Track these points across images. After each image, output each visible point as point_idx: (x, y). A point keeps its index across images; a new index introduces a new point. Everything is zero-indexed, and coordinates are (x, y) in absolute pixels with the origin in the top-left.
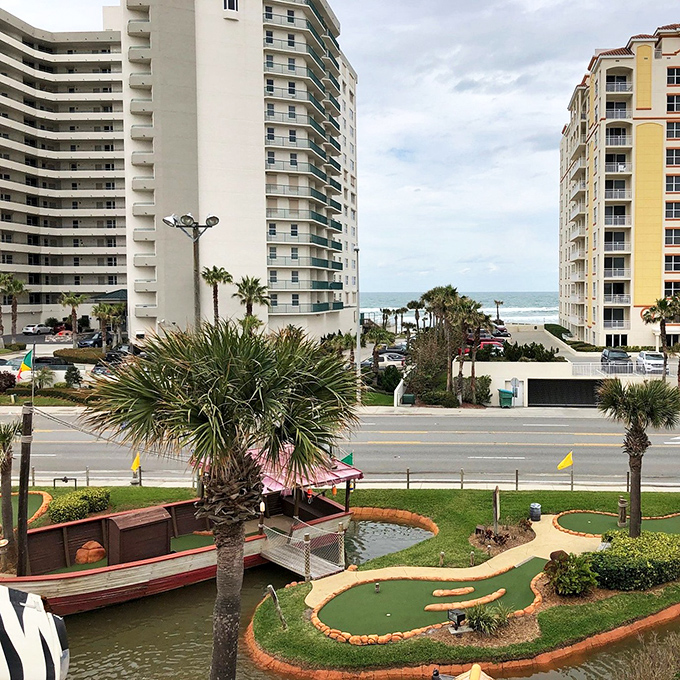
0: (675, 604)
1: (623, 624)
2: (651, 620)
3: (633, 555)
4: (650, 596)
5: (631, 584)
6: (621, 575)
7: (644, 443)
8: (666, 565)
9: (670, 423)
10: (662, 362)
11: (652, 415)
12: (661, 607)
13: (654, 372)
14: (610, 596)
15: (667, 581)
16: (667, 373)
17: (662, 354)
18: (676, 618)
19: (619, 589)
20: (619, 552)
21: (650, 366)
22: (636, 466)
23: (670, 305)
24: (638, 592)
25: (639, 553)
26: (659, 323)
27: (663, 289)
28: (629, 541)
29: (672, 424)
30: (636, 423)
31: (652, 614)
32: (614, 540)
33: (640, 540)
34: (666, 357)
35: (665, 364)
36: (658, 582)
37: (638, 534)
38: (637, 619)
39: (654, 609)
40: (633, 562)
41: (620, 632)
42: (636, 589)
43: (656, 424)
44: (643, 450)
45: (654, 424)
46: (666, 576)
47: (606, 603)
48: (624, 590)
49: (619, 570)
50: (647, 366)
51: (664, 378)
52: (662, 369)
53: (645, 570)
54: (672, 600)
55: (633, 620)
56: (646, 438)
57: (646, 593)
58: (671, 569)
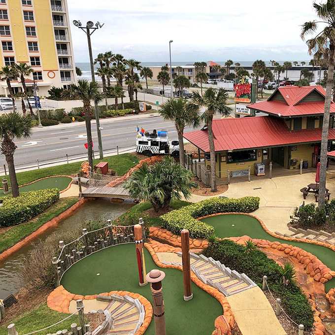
0: (45, 223)
1: (19, 241)
2: (34, 234)
3: (18, 206)
4: (32, 223)
5: (19, 221)
6: (13, 218)
7: (13, 147)
8: (37, 206)
9: (27, 134)
10: (11, 103)
11: (16, 132)
12: (38, 227)
13: (7, 109)
14: (8, 230)
15: (39, 214)
16: (16, 109)
17: (11, 98)
18: (47, 229)
19: (13, 225)
20: (9, 207)
21: (4, 106)
22: (10, 160)
23: (11, 70)
24: (24, 223)
25: (21, 204)
26: (6, 81)
27: (4, 62)
28: (13, 200)
29: (28, 135)
30: (6, 137)
31: (34, 231)
32: (4, 202)
33: (20, 198)
34: (13, 100)
35: (14, 104)
36: (35, 215)
37: (18, 195)
38: (26, 236)
39: (35, 229)
40: (19, 209)
41: (18, 245)
42: (22, 222)
43: (19, 136)
44: (13, 151)
45: (17, 136)
46: (38, 211)
47: (6, 234)
48: (15, 225)
49: (11, 216)
50: (2, 106)
51: (14, 111)
52: (12, 107)
53: (26, 212)
54: (44, 222)
55: (24, 237)
56: (13, 144)
57: (29, 223)
58: (40, 207)
